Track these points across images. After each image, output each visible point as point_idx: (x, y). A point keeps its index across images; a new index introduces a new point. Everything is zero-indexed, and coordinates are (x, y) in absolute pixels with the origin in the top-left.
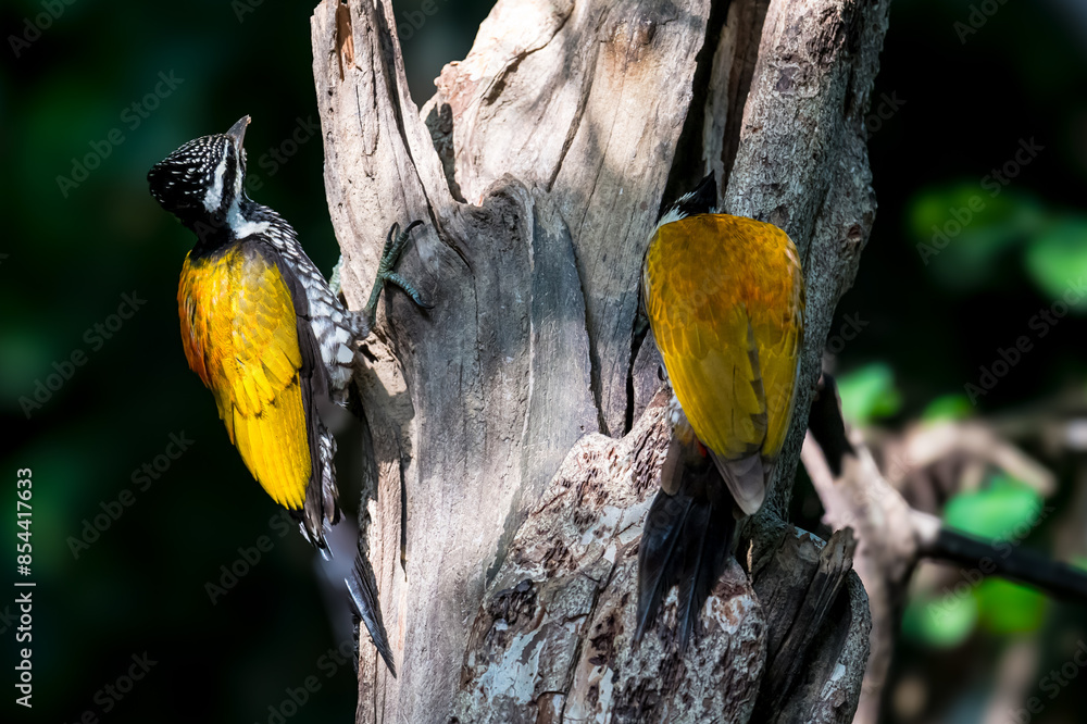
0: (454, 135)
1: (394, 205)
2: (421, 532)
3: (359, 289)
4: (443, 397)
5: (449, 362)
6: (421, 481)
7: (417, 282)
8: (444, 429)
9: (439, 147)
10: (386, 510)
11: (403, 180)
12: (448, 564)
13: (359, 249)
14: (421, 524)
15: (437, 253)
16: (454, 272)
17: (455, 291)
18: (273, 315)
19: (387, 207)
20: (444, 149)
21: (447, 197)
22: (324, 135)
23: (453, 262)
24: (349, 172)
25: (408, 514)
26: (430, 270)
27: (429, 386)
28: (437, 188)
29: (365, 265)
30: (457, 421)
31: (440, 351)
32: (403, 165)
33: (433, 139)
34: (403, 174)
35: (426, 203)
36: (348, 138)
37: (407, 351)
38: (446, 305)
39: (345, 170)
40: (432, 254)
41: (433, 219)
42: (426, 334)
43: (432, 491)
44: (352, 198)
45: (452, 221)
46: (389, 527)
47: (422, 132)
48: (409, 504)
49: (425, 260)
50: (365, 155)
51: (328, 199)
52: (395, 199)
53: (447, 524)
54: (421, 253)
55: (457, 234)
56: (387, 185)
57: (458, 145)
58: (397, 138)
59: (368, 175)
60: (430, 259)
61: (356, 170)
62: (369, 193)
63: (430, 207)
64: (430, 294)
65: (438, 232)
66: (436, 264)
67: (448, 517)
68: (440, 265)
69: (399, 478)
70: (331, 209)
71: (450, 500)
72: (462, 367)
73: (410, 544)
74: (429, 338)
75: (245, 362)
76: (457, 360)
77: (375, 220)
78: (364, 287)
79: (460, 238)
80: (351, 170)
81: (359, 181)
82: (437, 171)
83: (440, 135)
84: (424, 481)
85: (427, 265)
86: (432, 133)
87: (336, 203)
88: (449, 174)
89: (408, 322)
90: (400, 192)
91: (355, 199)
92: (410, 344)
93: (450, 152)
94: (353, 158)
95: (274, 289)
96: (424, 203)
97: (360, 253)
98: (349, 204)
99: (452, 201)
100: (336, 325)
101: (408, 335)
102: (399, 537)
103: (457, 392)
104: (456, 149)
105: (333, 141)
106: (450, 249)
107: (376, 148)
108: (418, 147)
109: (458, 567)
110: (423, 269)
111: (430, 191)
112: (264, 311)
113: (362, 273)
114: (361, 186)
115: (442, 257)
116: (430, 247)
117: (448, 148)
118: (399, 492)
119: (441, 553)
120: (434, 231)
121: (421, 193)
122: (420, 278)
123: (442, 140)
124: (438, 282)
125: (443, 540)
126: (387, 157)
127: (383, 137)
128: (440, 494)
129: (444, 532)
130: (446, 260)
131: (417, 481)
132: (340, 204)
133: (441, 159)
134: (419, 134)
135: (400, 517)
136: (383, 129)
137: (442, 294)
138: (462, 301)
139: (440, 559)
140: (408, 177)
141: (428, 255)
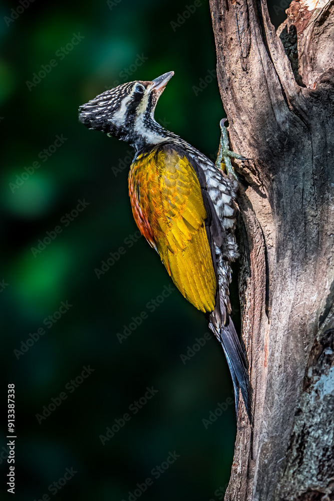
0: (298, 44)
1: (260, 88)
2: (278, 293)
3: (238, 141)
4: (291, 208)
5: (295, 187)
6: (278, 261)
7: (275, 137)
8: (292, 229)
9: (288, 52)
10: (256, 279)
11: (266, 73)
12: (295, 312)
13: (239, 116)
14: (278, 288)
15: (288, 119)
16: (298, 130)
17: (298, 143)
18: (186, 187)
19: (256, 90)
20: (292, 53)
21: (293, 83)
22: (217, 45)
23: (298, 124)
24: (232, 68)
25: (270, 282)
26: (283, 129)
27: (283, 202)
28: (287, 78)
29: (243, 126)
30: (300, 224)
31: (289, 179)
32: (266, 63)
33: (285, 47)
34: (266, 69)
35: (280, 88)
36: (232, 47)
37: (269, 180)
38: (293, 151)
39: (230, 67)
40: (285, 119)
41: (285, 97)
42: (281, 169)
43: (285, 267)
44: (234, 84)
45: (297, 98)
46: (258, 290)
47: (278, 43)
48: (271, 276)
49: (280, 123)
50: (242, 57)
51: (219, 85)
52: (261, 85)
53: (294, 288)
54: (278, 118)
55: (300, 106)
56: (256, 76)
57: (300, 51)
58: (262, 47)
59: (244, 70)
60: (283, 122)
61: (237, 67)
62: (244, 81)
63: (283, 90)
64: (283, 144)
65: (288, 106)
66: (287, 126)
67: (295, 283)
68: (290, 126)
69: (264, 259)
70: (221, 91)
71: (296, 273)
72: (303, 190)
73: (272, 300)
74: (283, 172)
75: (172, 218)
76: (300, 185)
77: (249, 98)
78: (242, 140)
79: (302, 109)
80: (233, 67)
81: (238, 73)
82: (287, 67)
83: (289, 45)
84: (280, 261)
85: (281, 126)
86: (284, 44)
87: (224, 87)
88: (295, 68)
89: (270, 162)
90: (264, 80)
91: (236, 85)
92: (271, 175)
93: (296, 56)
94: (235, 59)
95: (186, 171)
96: (279, 87)
97: (240, 119)
98: (232, 88)
99: (297, 86)
100: (222, 192)
101: (270, 170)
102: (264, 296)
103: (300, 205)
104: (299, 54)
105: (222, 49)
106: (295, 116)
107: (249, 53)
108: (276, 52)
109: (301, 315)
110: (279, 129)
111: (283, 79)
112: (181, 184)
113: (241, 131)
114: (239, 77)
115: (290, 121)
116: (283, 115)
117: (294, 53)
118: (264, 268)
119: (290, 306)
120: (285, 104)
121: (277, 81)
122: (277, 135)
123: (290, 48)
124: (289, 136)
125: (292, 298)
126: (256, 58)
127: (254, 46)
128: (290, 269)
129: (292, 293)
130: (293, 123)
131: (276, 261)
132: (227, 88)
133: (289, 59)
134: (276, 45)
135: (265, 283)
136: (253, 41)
137: (291, 145)
138: (303, 149)
139: (290, 310)
140: (269, 71)
141: (282, 120)
